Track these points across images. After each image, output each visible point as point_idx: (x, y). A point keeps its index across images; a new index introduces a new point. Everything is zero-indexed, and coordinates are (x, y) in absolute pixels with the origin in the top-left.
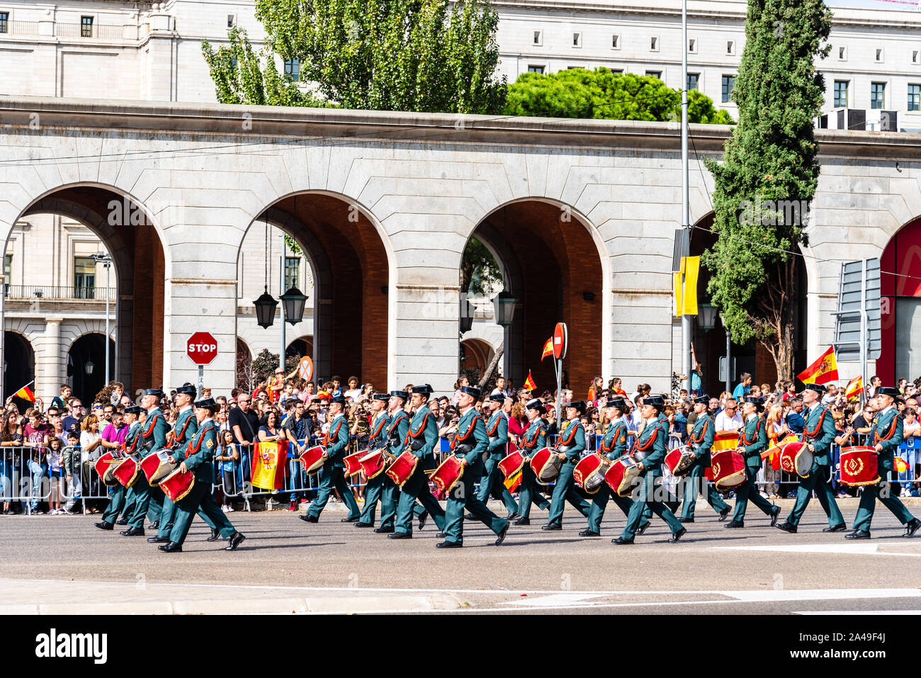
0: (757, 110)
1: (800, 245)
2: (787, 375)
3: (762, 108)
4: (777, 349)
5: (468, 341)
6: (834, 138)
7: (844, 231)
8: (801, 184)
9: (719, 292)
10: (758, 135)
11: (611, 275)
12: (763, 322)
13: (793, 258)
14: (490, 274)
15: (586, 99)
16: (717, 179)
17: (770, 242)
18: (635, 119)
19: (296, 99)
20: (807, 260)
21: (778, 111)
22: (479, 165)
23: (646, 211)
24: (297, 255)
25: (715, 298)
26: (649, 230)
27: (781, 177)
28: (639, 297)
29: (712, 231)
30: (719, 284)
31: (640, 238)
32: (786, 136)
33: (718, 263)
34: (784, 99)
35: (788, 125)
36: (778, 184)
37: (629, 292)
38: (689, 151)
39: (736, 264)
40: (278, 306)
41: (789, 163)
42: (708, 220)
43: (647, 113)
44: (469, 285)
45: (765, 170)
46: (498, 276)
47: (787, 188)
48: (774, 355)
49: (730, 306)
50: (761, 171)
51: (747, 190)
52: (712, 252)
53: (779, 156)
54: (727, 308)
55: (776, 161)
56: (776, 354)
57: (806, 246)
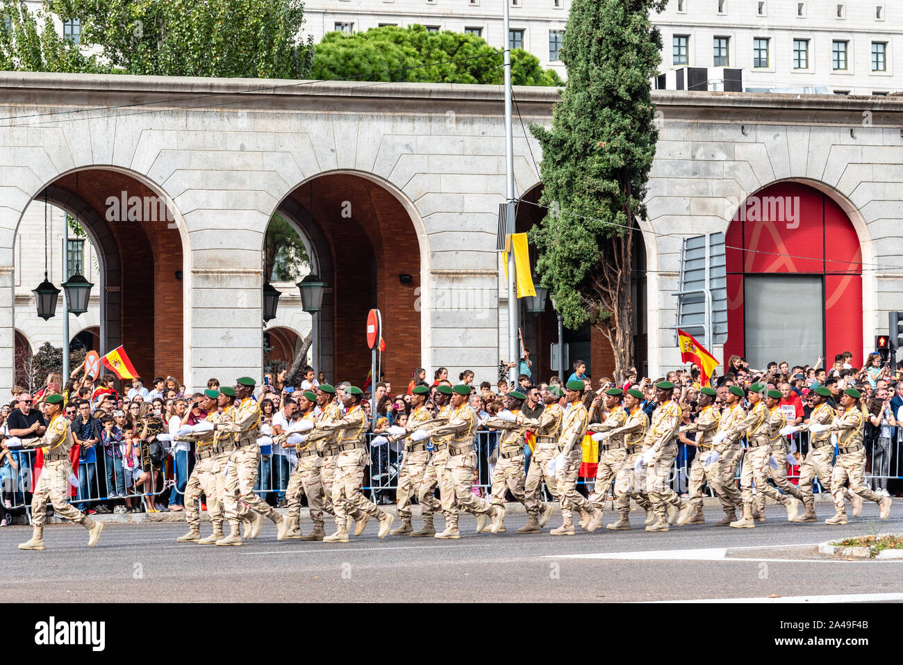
0: (587, 71)
1: (638, 218)
2: (625, 363)
3: (593, 68)
4: (614, 333)
5: (274, 330)
6: (673, 99)
7: (686, 203)
8: (638, 151)
9: (549, 272)
10: (590, 97)
11: (430, 255)
12: (598, 303)
13: (630, 233)
14: (296, 255)
15: (399, 60)
16: (545, 147)
17: (604, 216)
18: (453, 81)
19: (78, 64)
20: (645, 235)
21: (611, 71)
22: (280, 135)
23: (467, 183)
24: (80, 237)
25: (544, 278)
26: (471, 204)
27: (615, 144)
28: (461, 279)
29: (540, 205)
30: (549, 262)
31: (461, 213)
32: (618, 98)
33: (548, 240)
34: (617, 59)
35: (622, 86)
36: (612, 151)
37: (449, 273)
38: (514, 116)
39: (567, 240)
40: (59, 294)
41: (624, 129)
42: (535, 193)
43: (467, 74)
44: (272, 268)
45: (597, 136)
46: (305, 257)
47: (622, 156)
48: (611, 340)
49: (562, 287)
50: (593, 137)
51: (577, 159)
52: (541, 227)
53: (613, 121)
54: (559, 289)
55: (610, 126)
56: (614, 339)
57: (644, 219)
